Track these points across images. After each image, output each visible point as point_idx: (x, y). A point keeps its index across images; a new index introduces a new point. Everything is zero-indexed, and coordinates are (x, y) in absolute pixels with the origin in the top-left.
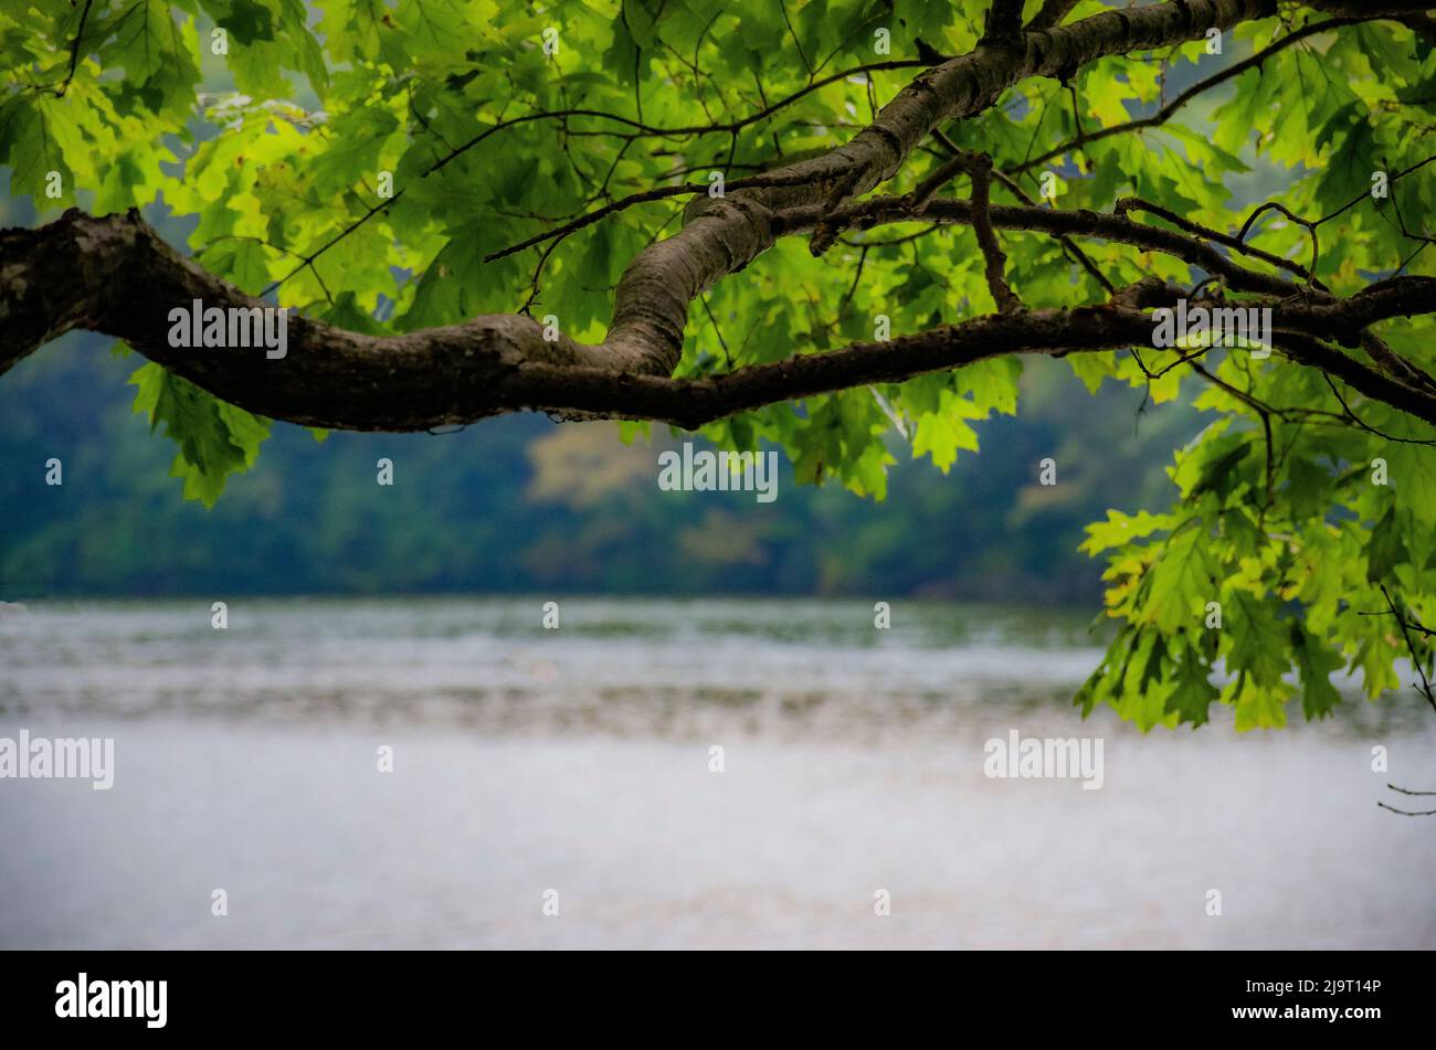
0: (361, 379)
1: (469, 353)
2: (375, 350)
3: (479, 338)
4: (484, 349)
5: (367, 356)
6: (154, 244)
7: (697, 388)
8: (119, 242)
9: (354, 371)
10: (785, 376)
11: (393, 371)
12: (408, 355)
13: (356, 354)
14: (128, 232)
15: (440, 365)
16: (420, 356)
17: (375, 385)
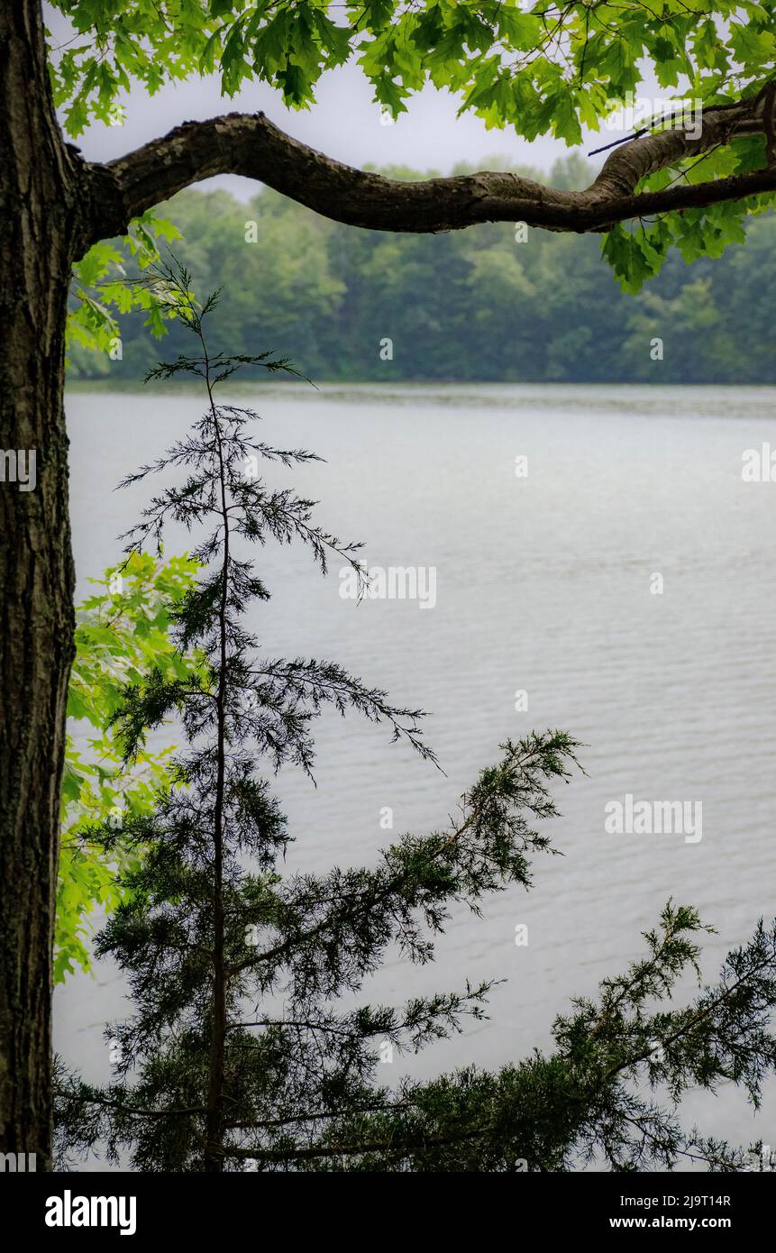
0: (389, 203)
1: (454, 191)
2: (400, 189)
3: (462, 183)
4: (463, 189)
5: (394, 192)
6: (269, 131)
7: (582, 211)
8: (245, 129)
9: (385, 199)
10: (633, 204)
11: (408, 200)
12: (419, 192)
13: (388, 191)
14: (251, 124)
15: (437, 197)
16: (425, 192)
17: (397, 207)
